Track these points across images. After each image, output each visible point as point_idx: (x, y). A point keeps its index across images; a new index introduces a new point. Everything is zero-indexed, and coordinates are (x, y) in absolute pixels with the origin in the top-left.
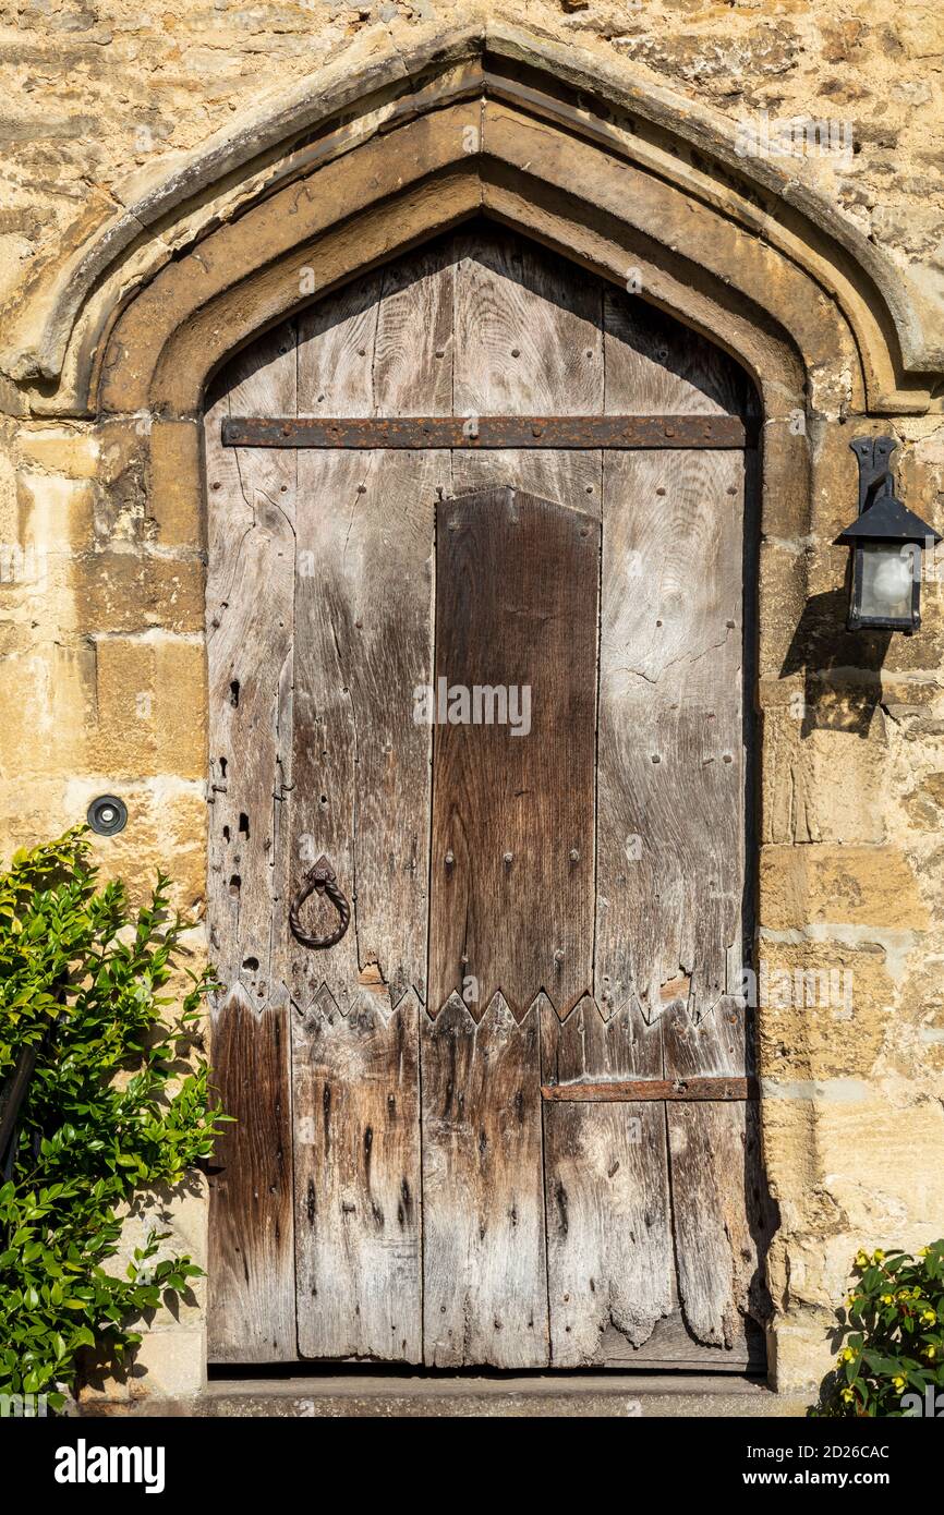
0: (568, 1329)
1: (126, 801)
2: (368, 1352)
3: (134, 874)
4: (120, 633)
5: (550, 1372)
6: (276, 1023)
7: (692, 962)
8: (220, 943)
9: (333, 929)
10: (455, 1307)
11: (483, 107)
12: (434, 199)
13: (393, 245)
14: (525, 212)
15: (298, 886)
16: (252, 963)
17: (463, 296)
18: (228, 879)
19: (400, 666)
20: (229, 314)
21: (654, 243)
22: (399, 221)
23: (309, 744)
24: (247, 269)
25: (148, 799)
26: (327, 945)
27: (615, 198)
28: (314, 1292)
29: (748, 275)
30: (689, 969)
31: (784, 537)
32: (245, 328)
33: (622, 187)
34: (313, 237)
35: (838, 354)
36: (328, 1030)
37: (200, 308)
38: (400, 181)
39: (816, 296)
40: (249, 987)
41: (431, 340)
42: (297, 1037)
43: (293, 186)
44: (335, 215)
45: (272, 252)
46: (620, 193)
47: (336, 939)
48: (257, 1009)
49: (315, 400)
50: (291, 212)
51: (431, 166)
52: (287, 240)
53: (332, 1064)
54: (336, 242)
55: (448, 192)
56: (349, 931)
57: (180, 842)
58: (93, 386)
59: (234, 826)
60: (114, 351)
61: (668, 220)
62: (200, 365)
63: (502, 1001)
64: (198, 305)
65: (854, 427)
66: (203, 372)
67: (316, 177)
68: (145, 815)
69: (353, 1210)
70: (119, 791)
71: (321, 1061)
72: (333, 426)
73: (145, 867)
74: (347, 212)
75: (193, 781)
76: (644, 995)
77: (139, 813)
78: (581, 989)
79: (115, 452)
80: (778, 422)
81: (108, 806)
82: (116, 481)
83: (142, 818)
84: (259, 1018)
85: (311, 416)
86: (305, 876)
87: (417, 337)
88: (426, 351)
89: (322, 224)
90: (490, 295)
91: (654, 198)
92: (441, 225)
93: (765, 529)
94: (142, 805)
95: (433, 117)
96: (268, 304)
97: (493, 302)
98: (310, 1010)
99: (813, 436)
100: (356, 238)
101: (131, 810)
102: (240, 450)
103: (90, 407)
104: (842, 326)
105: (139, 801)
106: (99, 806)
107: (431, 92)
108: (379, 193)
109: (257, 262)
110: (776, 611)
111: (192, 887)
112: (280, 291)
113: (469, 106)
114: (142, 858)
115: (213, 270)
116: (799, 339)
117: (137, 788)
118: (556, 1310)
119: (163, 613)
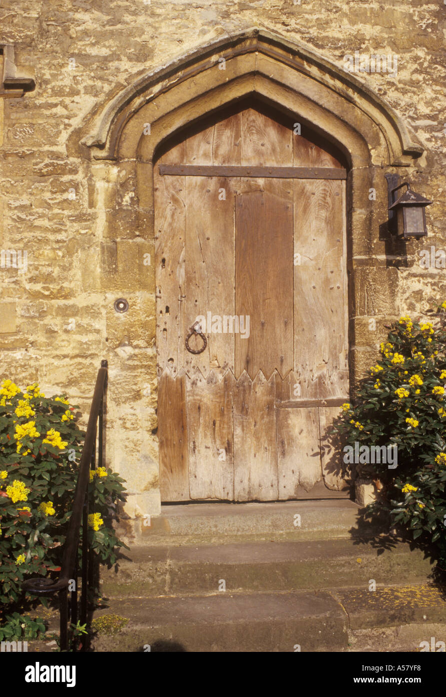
0: (285, 487)
1: (128, 300)
2: (214, 496)
3: (132, 328)
4: (125, 239)
5: (278, 501)
6: (181, 382)
7: (327, 358)
8: (159, 353)
9: (200, 348)
10: (246, 481)
11: (256, 55)
12: (238, 87)
13: (223, 103)
14: (269, 93)
15: (188, 332)
16: (171, 359)
17: (244, 125)
18: (162, 329)
19: (223, 253)
20: (165, 125)
21: (316, 104)
22: (225, 94)
23: (191, 281)
24: (172, 108)
25: (136, 300)
26: (199, 353)
27: (303, 88)
28: (196, 477)
29: (349, 117)
30: (326, 361)
31: (361, 208)
32: (170, 131)
33: (305, 84)
34: (196, 97)
35: (380, 145)
36: (199, 384)
37: (155, 122)
38: (227, 79)
39: (372, 124)
40: (171, 369)
41: (233, 139)
42: (188, 386)
43: (189, 80)
44: (204, 90)
45: (181, 102)
46: (304, 86)
47: (202, 351)
48: (173, 376)
49: (192, 159)
50: (188, 89)
51: (238, 74)
52: (187, 98)
53: (201, 396)
54: (204, 101)
55: (243, 85)
56: (207, 349)
57: (148, 316)
58: (116, 148)
59: (164, 311)
60: (124, 136)
61: (321, 97)
62: (153, 143)
63: (261, 373)
64: (154, 120)
65: (386, 170)
66: (155, 146)
67: (198, 76)
68: (135, 305)
69: (209, 448)
70: (126, 296)
71: (197, 395)
72: (199, 168)
73: (135, 325)
74: (208, 89)
75: (151, 294)
76: (311, 371)
77: (133, 305)
78: (290, 369)
79: (124, 172)
80: (358, 169)
81: (121, 302)
82: (124, 183)
83: (134, 307)
84: (175, 380)
85: (191, 165)
86: (190, 329)
87: (228, 138)
88: (231, 143)
89: (200, 93)
90: (253, 124)
91: (316, 89)
92: (240, 97)
93: (354, 205)
94: (134, 302)
95: (239, 58)
96: (178, 122)
97: (254, 127)
98: (193, 377)
99: (372, 173)
100: (211, 100)
101: (130, 304)
102: (166, 176)
103: (115, 156)
104: (381, 135)
105: (133, 300)
106: (118, 302)
107: (239, 48)
108: (220, 83)
109: (176, 105)
110: (358, 234)
111: (152, 333)
112: (183, 117)
113: (251, 55)
114: (134, 321)
115: (160, 108)
116: (367, 139)
117: (132, 295)
118: (281, 480)
119: (140, 231)
